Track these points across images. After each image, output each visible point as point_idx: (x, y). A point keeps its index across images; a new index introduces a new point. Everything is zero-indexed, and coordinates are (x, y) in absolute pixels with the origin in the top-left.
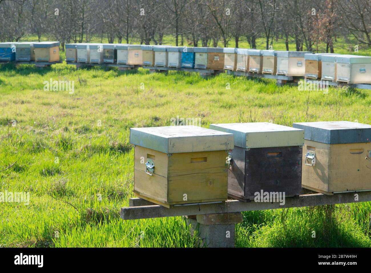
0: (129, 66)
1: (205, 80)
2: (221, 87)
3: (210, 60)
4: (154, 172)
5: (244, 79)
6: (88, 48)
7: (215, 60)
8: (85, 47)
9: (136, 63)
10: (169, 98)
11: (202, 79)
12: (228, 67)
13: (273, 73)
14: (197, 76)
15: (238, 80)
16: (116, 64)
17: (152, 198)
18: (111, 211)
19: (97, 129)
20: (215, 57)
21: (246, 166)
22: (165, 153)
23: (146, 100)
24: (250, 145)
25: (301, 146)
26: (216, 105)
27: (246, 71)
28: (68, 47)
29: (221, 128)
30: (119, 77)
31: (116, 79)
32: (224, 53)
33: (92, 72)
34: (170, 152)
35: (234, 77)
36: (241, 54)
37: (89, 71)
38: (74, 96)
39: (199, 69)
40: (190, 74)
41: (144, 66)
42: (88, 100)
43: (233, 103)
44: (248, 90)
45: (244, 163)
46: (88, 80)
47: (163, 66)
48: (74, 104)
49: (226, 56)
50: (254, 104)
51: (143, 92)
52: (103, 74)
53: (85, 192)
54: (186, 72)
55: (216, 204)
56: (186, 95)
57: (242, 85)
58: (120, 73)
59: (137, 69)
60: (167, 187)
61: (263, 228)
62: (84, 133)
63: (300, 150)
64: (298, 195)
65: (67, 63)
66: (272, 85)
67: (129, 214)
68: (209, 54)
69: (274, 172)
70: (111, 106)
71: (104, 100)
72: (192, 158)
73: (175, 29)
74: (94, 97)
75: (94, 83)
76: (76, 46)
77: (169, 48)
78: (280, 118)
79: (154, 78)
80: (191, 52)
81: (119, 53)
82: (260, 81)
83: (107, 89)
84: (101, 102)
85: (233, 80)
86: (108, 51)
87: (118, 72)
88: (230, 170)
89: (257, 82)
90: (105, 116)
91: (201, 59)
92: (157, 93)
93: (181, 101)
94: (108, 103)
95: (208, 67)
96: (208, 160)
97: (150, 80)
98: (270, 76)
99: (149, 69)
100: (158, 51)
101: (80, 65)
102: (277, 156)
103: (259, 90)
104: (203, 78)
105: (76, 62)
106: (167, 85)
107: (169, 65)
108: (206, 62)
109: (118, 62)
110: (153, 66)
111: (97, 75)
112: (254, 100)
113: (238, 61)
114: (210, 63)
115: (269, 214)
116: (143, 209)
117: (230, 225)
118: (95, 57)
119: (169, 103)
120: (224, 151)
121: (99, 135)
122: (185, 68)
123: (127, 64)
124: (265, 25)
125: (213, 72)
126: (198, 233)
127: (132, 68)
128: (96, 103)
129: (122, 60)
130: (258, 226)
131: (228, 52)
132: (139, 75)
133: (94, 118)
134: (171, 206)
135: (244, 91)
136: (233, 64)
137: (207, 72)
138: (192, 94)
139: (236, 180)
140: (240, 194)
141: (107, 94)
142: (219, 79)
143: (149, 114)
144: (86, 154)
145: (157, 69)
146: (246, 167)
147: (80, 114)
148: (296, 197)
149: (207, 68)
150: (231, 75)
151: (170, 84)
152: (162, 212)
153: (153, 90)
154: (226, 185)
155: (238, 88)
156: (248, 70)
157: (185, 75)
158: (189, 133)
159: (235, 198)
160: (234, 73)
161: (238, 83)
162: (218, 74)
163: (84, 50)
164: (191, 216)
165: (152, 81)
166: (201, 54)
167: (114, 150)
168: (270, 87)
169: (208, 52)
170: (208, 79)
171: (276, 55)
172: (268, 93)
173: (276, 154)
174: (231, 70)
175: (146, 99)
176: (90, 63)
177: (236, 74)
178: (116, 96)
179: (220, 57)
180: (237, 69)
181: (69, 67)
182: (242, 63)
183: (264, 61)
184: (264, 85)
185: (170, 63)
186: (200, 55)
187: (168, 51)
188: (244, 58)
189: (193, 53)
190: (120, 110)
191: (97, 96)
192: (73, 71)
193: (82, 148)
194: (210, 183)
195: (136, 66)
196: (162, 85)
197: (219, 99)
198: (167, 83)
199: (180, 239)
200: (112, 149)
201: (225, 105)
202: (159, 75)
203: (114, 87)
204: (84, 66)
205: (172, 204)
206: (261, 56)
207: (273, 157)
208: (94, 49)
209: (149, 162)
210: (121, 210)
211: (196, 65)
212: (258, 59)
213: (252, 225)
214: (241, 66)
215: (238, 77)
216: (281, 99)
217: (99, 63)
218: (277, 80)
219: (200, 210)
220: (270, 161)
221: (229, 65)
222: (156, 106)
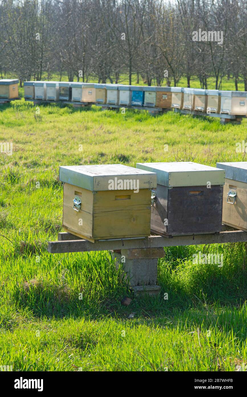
0: (82, 104)
1: (153, 117)
2: (167, 124)
3: (159, 99)
4: (80, 208)
5: (190, 117)
6: (45, 86)
7: (163, 98)
8: (42, 85)
9: (90, 101)
10: (116, 135)
11: (150, 117)
12: (175, 105)
13: (217, 112)
14: (146, 114)
15: (184, 118)
16: (71, 101)
17: (79, 233)
18: (43, 243)
19: (45, 164)
20: (164, 96)
21: (169, 203)
22: (90, 191)
23: (95, 137)
24: (172, 184)
25: (222, 185)
26: (160, 142)
27: (192, 109)
28: (26, 84)
29: (147, 167)
30: (73, 113)
31: (70, 116)
32: (172, 92)
33: (48, 109)
34: (95, 189)
35: (181, 115)
36: (187, 93)
37: (45, 107)
38: (28, 132)
39: (148, 107)
40: (140, 112)
41: (97, 104)
42: (41, 136)
43: (177, 140)
44: (192, 128)
45: (167, 201)
46: (43, 116)
47: (114, 104)
48: (27, 139)
49: (173, 95)
50: (197, 141)
51: (93, 129)
52: (58, 111)
53: (24, 225)
54: (136, 110)
55: (140, 239)
56: (134, 131)
57: (188, 123)
58: (74, 110)
59: (91, 107)
60: (92, 222)
61: (186, 262)
62: (33, 167)
63: (221, 189)
64: (219, 231)
65: (25, 100)
66: (216, 124)
67: (55, 248)
68: (158, 93)
69: (195, 209)
70: (61, 142)
71: (56, 136)
72: (116, 196)
73: (129, 68)
74: (46, 133)
75: (49, 119)
76: (34, 84)
77: (121, 87)
78: (219, 155)
79: (105, 115)
80: (141, 90)
81: (74, 91)
82: (205, 119)
83: (60, 125)
84: (53, 138)
85: (180, 118)
86: (63, 89)
87: (72, 109)
88: (154, 207)
89: (202, 120)
90: (54, 151)
91: (150, 98)
92: (107, 130)
93: (128, 138)
94: (60, 139)
95: (157, 105)
96: (131, 197)
97: (102, 116)
98: (214, 114)
99: (101, 107)
100: (110, 90)
101: (37, 102)
102: (199, 194)
103: (203, 127)
104: (152, 116)
105: (34, 99)
106: (117, 122)
107: (120, 103)
108: (155, 101)
109: (72, 99)
110: (105, 103)
111: (53, 112)
112: (197, 137)
113: (184, 100)
114: (158, 102)
115: (193, 249)
116: (69, 243)
117: (153, 259)
118: (51, 94)
119: (116, 139)
120: (147, 189)
121: (46, 169)
122: (135, 106)
123: (81, 101)
124: (215, 66)
125: (161, 110)
126: (123, 266)
127: (86, 105)
128: (48, 138)
129: (76, 98)
130: (181, 261)
131: (175, 91)
132: (91, 112)
133: (44, 153)
134: (95, 241)
135: (189, 128)
136: (180, 102)
137: (156, 109)
138: (139, 131)
139: (159, 217)
140: (163, 230)
141: (59, 130)
142: (166, 117)
143: (96, 150)
144: (31, 188)
145: (109, 106)
146: (169, 205)
147: (31, 149)
148: (217, 234)
149: (155, 106)
150: (178, 113)
151: (120, 121)
152: (87, 246)
153: (103, 127)
154: (149, 222)
155: (183, 126)
156: (194, 109)
157: (134, 112)
158: (114, 171)
159: (158, 234)
160: (181, 111)
161: (184, 121)
162: (166, 112)
163: (41, 88)
164: (116, 250)
165: (103, 118)
166: (150, 92)
167: (58, 184)
168: (214, 125)
169: (156, 91)
170: (156, 117)
171: (220, 94)
172: (212, 131)
173: (197, 193)
174: (178, 109)
175: (95, 135)
176: (47, 100)
177: (182, 112)
178: (67, 132)
179: (168, 96)
180: (184, 108)
181: (27, 104)
182: (188, 102)
183: (209, 100)
184: (208, 123)
185: (121, 101)
186: (149, 94)
187: (119, 89)
188: (190, 97)
189: (143, 92)
190: (70, 146)
191: (49, 132)
192: (30, 107)
193: (28, 182)
194: (134, 220)
195: (90, 104)
196: (112, 122)
197: (164, 136)
198: (117, 120)
199: (106, 272)
200: (56, 183)
201: (168, 142)
202: (110, 113)
203: (67, 123)
204: (41, 102)
205: (97, 239)
206: (206, 95)
207: (194, 195)
208: (50, 87)
209: (76, 199)
210: (49, 244)
211: (145, 103)
212: (203, 98)
213: (176, 259)
214: (188, 105)
215: (184, 116)
216: (223, 136)
217: (55, 100)
218: (221, 118)
219: (123, 245)
220: (192, 199)
221: (176, 103)
222: (104, 142)
